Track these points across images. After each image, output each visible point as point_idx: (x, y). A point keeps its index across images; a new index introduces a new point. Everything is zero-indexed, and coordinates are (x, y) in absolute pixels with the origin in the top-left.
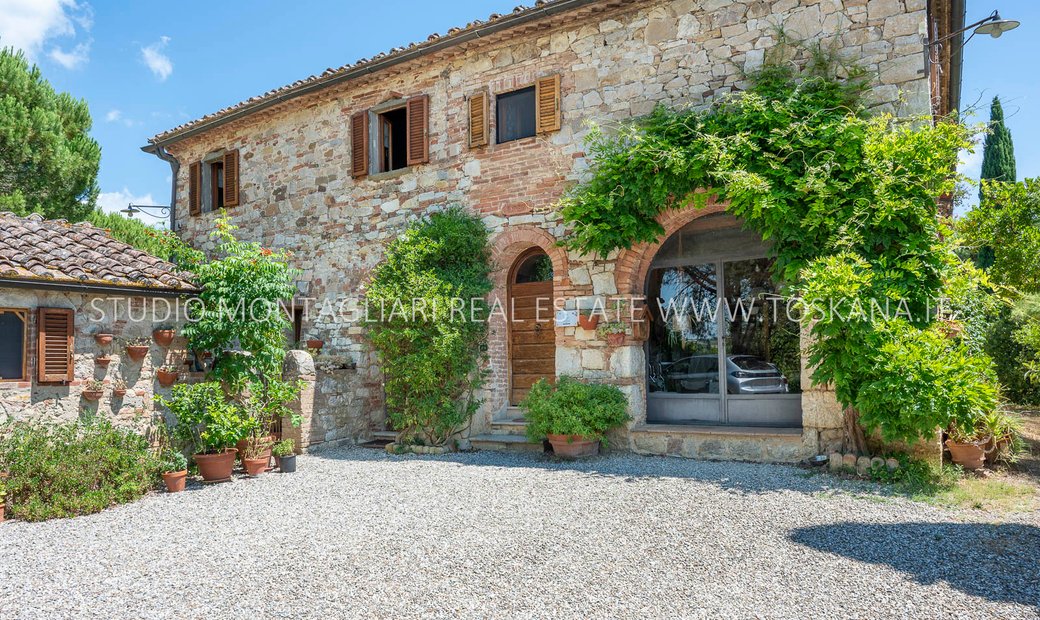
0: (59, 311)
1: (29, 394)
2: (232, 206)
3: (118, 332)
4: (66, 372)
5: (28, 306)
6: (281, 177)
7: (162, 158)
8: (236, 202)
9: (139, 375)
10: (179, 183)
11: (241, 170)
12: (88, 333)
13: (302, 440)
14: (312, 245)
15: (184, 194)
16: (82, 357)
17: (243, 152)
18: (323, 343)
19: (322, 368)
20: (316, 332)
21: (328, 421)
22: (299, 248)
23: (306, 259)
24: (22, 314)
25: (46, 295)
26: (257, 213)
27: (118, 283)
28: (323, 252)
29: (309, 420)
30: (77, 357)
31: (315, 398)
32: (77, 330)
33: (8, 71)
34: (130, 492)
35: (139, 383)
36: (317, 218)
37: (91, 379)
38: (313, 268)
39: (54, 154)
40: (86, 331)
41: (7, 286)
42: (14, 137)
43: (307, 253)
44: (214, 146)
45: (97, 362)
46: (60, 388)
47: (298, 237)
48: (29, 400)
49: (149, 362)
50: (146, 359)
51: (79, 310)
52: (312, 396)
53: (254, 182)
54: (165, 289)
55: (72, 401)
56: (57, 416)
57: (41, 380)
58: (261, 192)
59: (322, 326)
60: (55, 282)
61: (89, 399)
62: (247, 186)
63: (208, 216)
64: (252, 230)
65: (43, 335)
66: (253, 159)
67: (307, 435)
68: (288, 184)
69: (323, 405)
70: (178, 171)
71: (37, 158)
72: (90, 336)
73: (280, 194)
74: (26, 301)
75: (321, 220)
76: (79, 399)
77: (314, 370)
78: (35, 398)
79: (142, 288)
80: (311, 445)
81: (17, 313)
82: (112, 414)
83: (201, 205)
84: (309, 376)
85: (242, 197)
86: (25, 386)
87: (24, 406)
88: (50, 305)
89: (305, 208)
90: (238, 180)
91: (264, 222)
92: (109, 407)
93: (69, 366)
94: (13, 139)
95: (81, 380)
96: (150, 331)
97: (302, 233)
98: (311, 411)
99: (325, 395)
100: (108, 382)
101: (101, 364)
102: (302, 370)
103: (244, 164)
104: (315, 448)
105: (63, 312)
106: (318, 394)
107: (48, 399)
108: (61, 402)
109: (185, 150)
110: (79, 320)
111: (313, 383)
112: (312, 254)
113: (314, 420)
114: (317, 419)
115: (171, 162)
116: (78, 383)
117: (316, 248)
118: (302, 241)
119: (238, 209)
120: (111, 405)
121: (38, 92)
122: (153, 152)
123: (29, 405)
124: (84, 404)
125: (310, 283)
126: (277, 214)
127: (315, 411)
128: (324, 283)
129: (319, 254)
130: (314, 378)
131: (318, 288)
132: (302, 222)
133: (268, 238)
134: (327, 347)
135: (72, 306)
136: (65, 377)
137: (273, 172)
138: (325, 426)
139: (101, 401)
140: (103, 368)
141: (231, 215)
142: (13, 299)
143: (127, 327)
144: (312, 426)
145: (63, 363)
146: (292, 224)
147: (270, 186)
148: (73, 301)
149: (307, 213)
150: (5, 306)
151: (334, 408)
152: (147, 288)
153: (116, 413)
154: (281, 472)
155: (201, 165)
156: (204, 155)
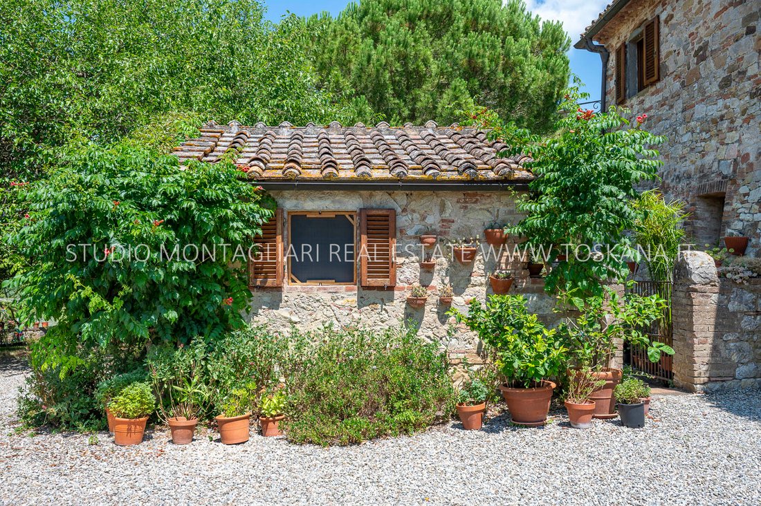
0: (380, 213)
1: (355, 298)
2: (653, 84)
3: (445, 232)
4: (388, 277)
5: (354, 209)
6: (702, 32)
7: (592, 51)
8: (655, 78)
9: (469, 280)
10: (609, 73)
11: (661, 38)
12: (413, 234)
13: (696, 374)
14: (738, 110)
15: (612, 84)
16: (407, 260)
17: (663, 17)
18: (747, 240)
19: (729, 275)
20: (739, 225)
21: (740, 350)
22: (722, 118)
23: (730, 130)
24: (352, 217)
25: (371, 196)
26: (677, 84)
27: (438, 178)
28: (752, 117)
29: (708, 347)
30: (400, 260)
31: (717, 317)
32: (401, 231)
33: (490, 13)
34: (407, 423)
35: (469, 290)
36: (744, 72)
37: (417, 284)
38: (739, 141)
39: (522, 74)
40: (411, 232)
41: (333, 190)
42: (489, 66)
43: (732, 122)
44: (637, 21)
45: (422, 266)
46: (385, 294)
47: (721, 103)
48: (356, 305)
49: (482, 267)
50: (476, 264)
51: (404, 210)
52: (713, 314)
53: (674, 48)
54: (497, 181)
55: (397, 307)
56: (383, 322)
57: (363, 285)
58: (682, 58)
59: (748, 217)
60: (373, 181)
61: (415, 307)
62: (669, 54)
63: (632, 102)
64: (671, 107)
65: (364, 237)
66: (673, 21)
67: (705, 368)
68: (709, 39)
69: (732, 328)
70: (608, 60)
71: (509, 81)
72: (415, 237)
73: (701, 55)
74: (351, 204)
75: (749, 73)
76: (404, 306)
77: (716, 278)
78: (362, 303)
79: (468, 182)
80: (710, 381)
81: (347, 216)
82: (438, 323)
83: (625, 90)
84: (709, 287)
85: (662, 70)
86: (351, 290)
87: (351, 310)
88: (374, 206)
89: (729, 62)
90: (659, 51)
91: (685, 94)
92: (436, 316)
93: (391, 270)
94: (489, 69)
95: (406, 285)
96: (481, 230)
97: (725, 97)
98: (711, 335)
99: (734, 313)
100: (434, 287)
101: (427, 269)
102: (695, 278)
103: (664, 30)
104: (718, 386)
105: (384, 212)
106: (721, 311)
107: (373, 304)
108: (386, 307)
109: (613, 37)
110: (402, 221)
111: (715, 297)
112: (739, 122)
113: (715, 348)
114: (721, 347)
115: (600, 52)
116: (402, 289)
117: (743, 113)
118: (726, 107)
119: (658, 85)
120: (438, 313)
121: (515, 25)
122: (584, 48)
123: (356, 309)
124: (409, 311)
125: (735, 160)
126: (697, 79)
127: (718, 335)
128: (752, 159)
129: (747, 121)
130: (716, 289)
131: (744, 166)
132: (726, 83)
133: (688, 113)
134: (753, 246)
135: (395, 206)
136: (386, 282)
137: (693, 29)
138: (735, 358)
139: (427, 308)
140: (429, 272)
141: (653, 94)
142: (340, 202)
143: (454, 226)
144: (712, 355)
145: (385, 267)
146: (714, 88)
147: (690, 47)
148: (398, 201)
149: (731, 69)
150: (333, 209)
151: (749, 332)
152: (472, 181)
153: (443, 323)
154: (621, 424)
155: (626, 47)
156: (629, 34)
